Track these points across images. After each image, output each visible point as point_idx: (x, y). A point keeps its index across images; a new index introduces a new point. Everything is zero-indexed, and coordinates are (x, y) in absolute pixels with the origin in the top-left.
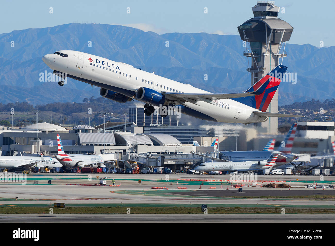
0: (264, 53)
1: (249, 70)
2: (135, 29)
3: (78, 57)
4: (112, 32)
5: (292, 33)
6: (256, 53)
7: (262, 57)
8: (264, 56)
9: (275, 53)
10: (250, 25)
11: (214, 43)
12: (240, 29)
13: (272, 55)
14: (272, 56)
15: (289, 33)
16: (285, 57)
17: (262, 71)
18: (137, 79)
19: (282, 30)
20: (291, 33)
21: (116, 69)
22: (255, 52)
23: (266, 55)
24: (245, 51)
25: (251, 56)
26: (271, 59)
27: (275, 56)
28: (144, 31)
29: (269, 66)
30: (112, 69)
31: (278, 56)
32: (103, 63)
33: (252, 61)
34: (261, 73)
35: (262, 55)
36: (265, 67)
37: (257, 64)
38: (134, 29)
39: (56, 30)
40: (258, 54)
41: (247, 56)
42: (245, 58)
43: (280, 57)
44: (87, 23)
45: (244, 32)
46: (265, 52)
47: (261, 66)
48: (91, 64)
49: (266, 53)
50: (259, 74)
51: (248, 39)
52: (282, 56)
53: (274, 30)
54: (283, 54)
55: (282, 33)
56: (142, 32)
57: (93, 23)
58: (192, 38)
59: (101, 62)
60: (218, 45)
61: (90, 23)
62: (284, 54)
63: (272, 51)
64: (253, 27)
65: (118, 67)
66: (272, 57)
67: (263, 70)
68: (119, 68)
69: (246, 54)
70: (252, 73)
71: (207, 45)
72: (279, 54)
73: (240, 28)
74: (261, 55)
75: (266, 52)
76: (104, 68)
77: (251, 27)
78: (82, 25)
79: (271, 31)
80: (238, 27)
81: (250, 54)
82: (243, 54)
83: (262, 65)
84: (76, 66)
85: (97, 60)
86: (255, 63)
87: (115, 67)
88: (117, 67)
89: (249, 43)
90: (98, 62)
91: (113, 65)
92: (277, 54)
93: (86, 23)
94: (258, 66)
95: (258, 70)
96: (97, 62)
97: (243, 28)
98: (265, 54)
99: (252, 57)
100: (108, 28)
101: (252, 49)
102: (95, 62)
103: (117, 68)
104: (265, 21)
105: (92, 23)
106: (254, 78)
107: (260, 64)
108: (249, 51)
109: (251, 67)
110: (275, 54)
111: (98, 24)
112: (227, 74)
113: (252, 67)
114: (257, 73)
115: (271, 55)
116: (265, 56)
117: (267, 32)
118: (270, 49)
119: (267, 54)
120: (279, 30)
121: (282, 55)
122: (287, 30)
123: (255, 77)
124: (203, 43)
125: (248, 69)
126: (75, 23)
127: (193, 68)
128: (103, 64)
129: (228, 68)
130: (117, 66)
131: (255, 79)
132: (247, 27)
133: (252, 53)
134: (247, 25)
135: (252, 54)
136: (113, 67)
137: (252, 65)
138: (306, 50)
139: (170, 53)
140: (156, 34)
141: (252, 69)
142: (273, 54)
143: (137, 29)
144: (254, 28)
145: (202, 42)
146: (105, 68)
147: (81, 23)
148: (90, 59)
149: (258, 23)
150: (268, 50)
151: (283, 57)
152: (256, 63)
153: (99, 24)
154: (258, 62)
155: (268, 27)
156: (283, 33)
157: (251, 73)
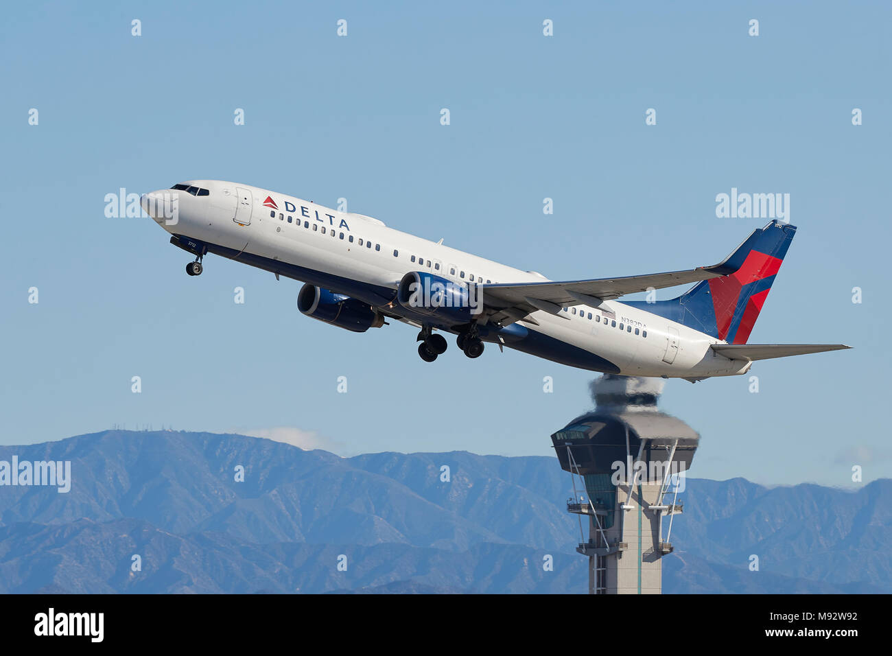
0: (622, 504)
1: (584, 550)
2: (279, 443)
3: (237, 197)
4: (218, 453)
5: (698, 449)
6: (602, 503)
7: (617, 513)
8: (621, 511)
9: (652, 504)
10: (584, 429)
11: (490, 480)
12: (558, 441)
13: (643, 508)
14: (644, 511)
15: (688, 449)
16: (677, 515)
17: (616, 553)
18: (396, 254)
19: (669, 442)
20: (694, 449)
21: (340, 227)
22: (599, 500)
23: (628, 510)
24: (571, 499)
25: (586, 511)
26: (640, 519)
27: (653, 510)
28: (302, 448)
29: (636, 539)
30: (329, 228)
31: (659, 511)
32: (303, 211)
33: (590, 526)
34: (614, 556)
35: (617, 508)
36: (625, 540)
37: (604, 532)
38: (277, 444)
39: (68, 450)
40: (606, 507)
41: (579, 511)
42: (571, 519)
43: (664, 514)
44: (149, 430)
45: (568, 447)
46: (624, 501)
47: (615, 539)
48: (273, 215)
49: (627, 502)
50: (610, 560)
51: (580, 466)
52: (670, 512)
53: (649, 442)
54: (672, 506)
55: (670, 449)
56: (297, 451)
57: (167, 430)
58: (429, 467)
59: (299, 210)
60: (499, 485)
61: (159, 429)
62: (676, 507)
63: (645, 498)
64: (591, 435)
65: (344, 224)
66: (643, 514)
67: (621, 549)
68: (346, 226)
69: (574, 508)
70: (591, 558)
71: (471, 486)
72: (662, 507)
73: (558, 438)
74: (614, 509)
75: (628, 500)
76: (307, 225)
77: (586, 434)
78: (138, 434)
79: (640, 445)
80: (552, 436)
81: (584, 508)
82: (566, 507)
83: (618, 536)
84: (234, 219)
85: (286, 203)
86: (598, 530)
87: (337, 222)
88: (342, 223)
89: (582, 477)
90: (291, 208)
91: (331, 217)
92: (657, 507)
93: (146, 430)
94: (606, 537)
95: (608, 550)
96: (287, 210)
97: (565, 436)
98: (624, 507)
99: (591, 514)
100: (205, 442)
101: (589, 494)
102: (281, 209)
103: (341, 225)
104: (624, 418)
105: (164, 430)
106: (595, 570)
107: (612, 532)
108: (582, 499)
109: (587, 542)
110: (652, 507)
111: (179, 431)
112: (525, 561)
113: (591, 540)
114: (604, 558)
115: (640, 509)
116: (625, 513)
117: (630, 447)
118: (637, 493)
119: (630, 506)
120: (661, 441)
121: (670, 508)
122: (682, 441)
123: (598, 567)
124: (460, 479)
125: (581, 546)
126: (118, 430)
127: (433, 545)
128: (303, 215)
129: (528, 546)
130: (343, 221)
131: (598, 572)
132: (577, 434)
133: (590, 504)
134: (575, 429)
135: (589, 508)
136: (331, 223)
137: (590, 537)
138: (733, 494)
139: (373, 507)
140: (335, 455)
141: (590, 547)
142: (646, 505)
143: (284, 444)
144: (593, 438)
145: (457, 477)
146: (311, 226)
147: (135, 430)
148: (269, 200)
149: (604, 425)
150: (634, 496)
151: (674, 512)
152: (602, 530)
153: (183, 432)
154: (607, 528)
155: (633, 436)
156: (673, 451)
157: (588, 557)
